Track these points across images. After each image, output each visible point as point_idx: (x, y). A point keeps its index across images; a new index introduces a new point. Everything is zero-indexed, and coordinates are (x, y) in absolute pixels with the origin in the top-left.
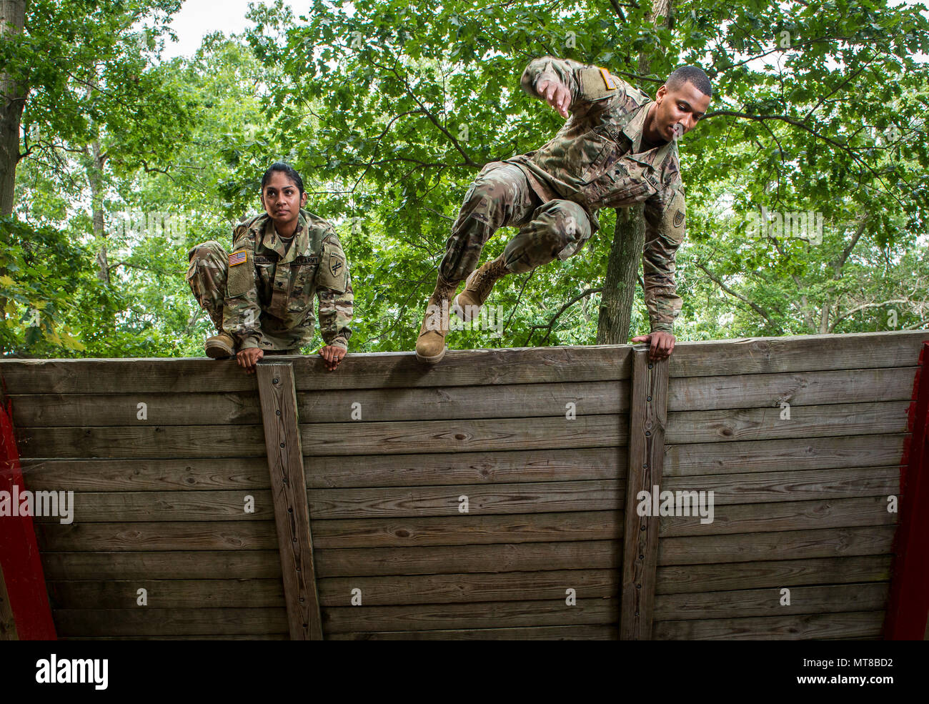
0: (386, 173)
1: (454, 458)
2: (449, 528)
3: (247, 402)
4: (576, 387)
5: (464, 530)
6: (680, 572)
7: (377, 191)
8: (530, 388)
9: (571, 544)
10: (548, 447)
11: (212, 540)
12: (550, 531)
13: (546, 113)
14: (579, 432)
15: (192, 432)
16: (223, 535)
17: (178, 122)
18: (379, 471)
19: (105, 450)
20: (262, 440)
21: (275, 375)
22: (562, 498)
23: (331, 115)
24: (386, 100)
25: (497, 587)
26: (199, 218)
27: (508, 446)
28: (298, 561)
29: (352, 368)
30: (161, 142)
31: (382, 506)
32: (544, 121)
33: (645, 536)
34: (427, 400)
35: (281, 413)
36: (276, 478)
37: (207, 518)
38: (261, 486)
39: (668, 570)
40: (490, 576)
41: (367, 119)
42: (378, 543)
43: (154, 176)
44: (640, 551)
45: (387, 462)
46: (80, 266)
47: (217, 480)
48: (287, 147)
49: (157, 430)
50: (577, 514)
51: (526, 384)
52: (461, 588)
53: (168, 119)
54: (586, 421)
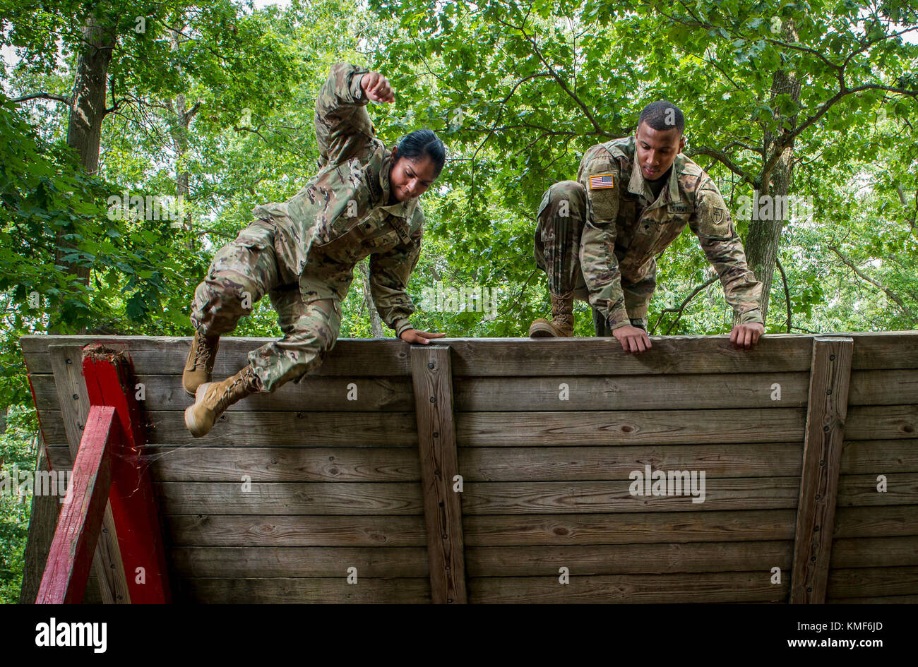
0: (509, 141)
1: (619, 452)
2: (611, 525)
3: (397, 387)
4: (752, 378)
5: (627, 528)
6: (853, 575)
7: (497, 159)
8: (705, 379)
9: (739, 544)
10: (720, 441)
11: (356, 535)
12: (717, 530)
13: (683, 80)
14: (754, 425)
15: (336, 419)
16: (366, 530)
17: (279, 78)
18: (536, 465)
19: (241, 437)
20: (415, 429)
21: (431, 360)
22: (732, 496)
23: (451, 75)
24: (511, 60)
25: (660, 589)
26: (292, 183)
27: (678, 440)
28: (448, 559)
29: (513, 354)
30: (261, 98)
31: (540, 502)
32: (681, 88)
33: (818, 537)
34: (594, 389)
35: (436, 400)
36: (428, 470)
37: (351, 512)
38: (409, 478)
39: (839, 573)
40: (652, 578)
41: (490, 79)
42: (535, 542)
43: (244, 135)
44: (813, 552)
45: (548, 455)
46: (174, 234)
47: (363, 471)
48: (402, 108)
49: (299, 416)
50: (747, 513)
51: (700, 374)
52: (622, 590)
53: (269, 73)
54: (761, 415)
